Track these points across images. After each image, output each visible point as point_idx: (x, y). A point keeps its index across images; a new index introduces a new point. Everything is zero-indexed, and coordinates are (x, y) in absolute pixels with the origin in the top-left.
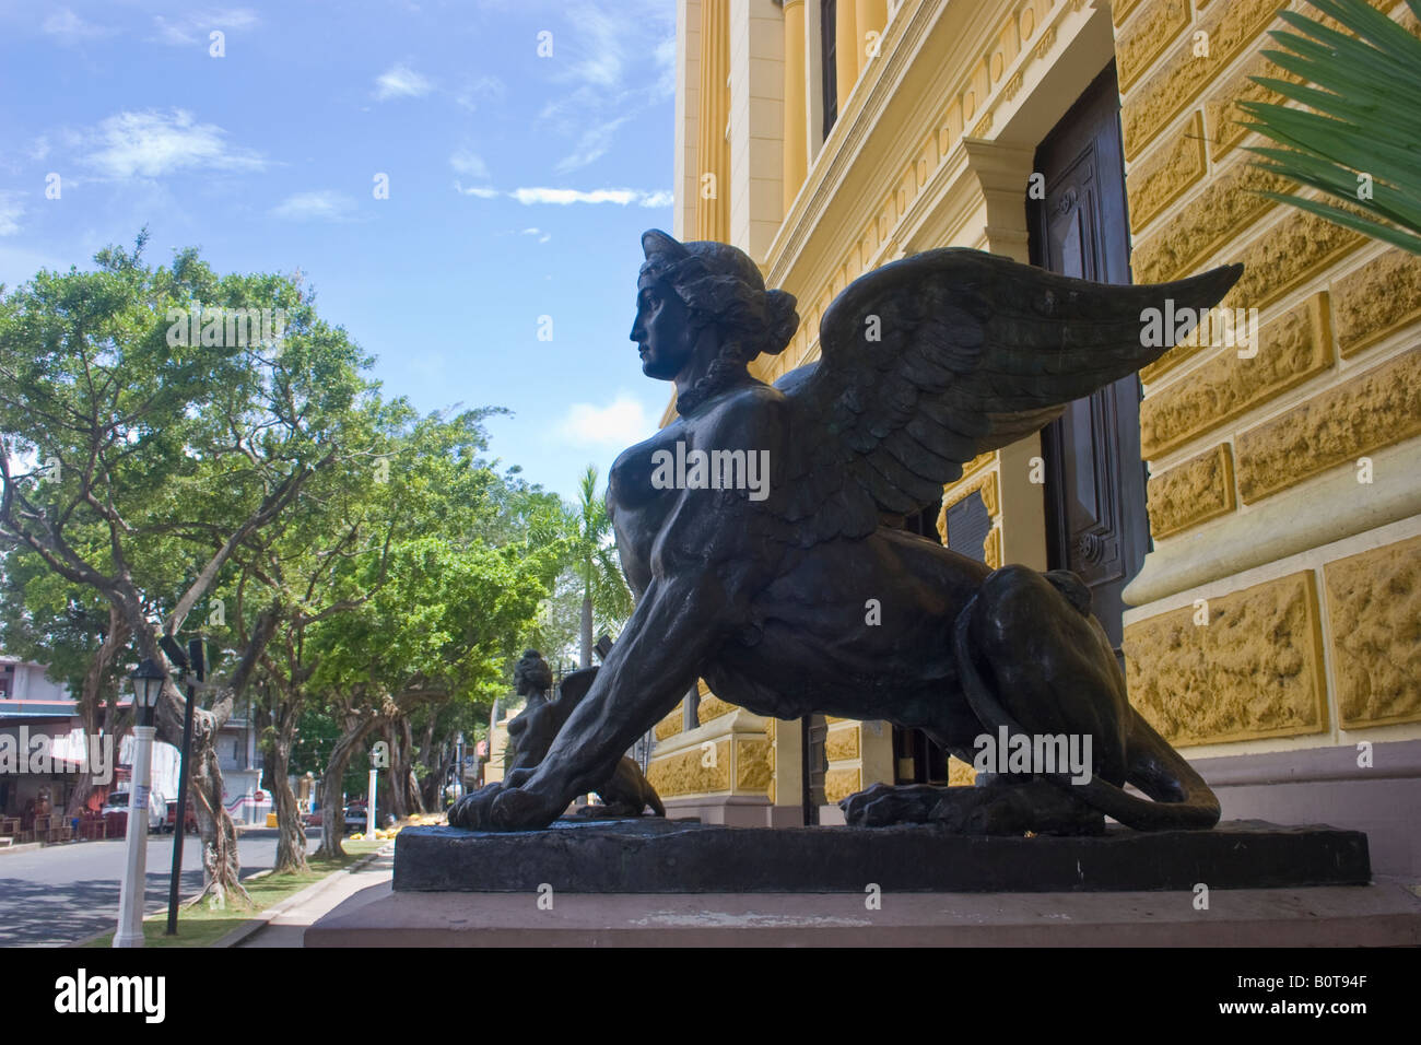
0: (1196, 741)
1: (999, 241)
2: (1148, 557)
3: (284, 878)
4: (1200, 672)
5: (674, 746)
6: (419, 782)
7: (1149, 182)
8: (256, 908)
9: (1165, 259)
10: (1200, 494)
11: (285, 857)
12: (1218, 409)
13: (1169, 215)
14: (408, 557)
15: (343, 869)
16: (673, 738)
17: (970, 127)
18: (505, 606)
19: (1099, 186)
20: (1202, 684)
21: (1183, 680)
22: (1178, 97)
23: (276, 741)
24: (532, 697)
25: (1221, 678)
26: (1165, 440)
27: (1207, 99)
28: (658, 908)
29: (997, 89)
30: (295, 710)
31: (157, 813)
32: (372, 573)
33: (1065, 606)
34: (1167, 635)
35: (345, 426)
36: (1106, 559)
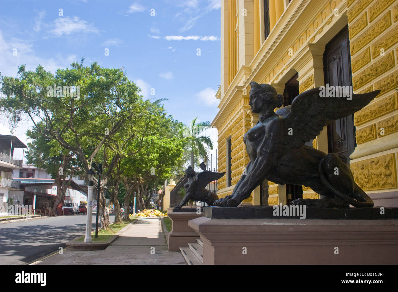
0: (367, 190)
1: (316, 68)
2: (356, 148)
3: (117, 225)
4: (368, 175)
5: (225, 190)
6: (144, 201)
7: (357, 62)
8: (114, 232)
9: (361, 81)
10: (368, 135)
11: (117, 220)
12: (373, 116)
13: (362, 70)
14: (146, 141)
15: (130, 223)
16: (223, 189)
17: (309, 39)
18: (172, 154)
19: (342, 56)
20: (369, 177)
21: (364, 176)
22: (364, 43)
23: (114, 190)
24: (190, 178)
25: (373, 176)
26: (360, 122)
27: (371, 44)
28: (264, 222)
29: (316, 31)
30: (119, 182)
31: (76, 209)
32: (137, 145)
33: (342, 161)
34: (360, 166)
35: (134, 108)
36: (343, 147)
